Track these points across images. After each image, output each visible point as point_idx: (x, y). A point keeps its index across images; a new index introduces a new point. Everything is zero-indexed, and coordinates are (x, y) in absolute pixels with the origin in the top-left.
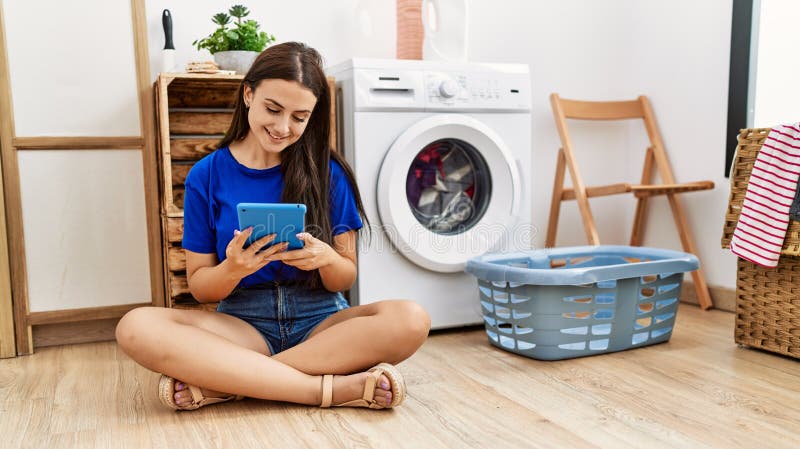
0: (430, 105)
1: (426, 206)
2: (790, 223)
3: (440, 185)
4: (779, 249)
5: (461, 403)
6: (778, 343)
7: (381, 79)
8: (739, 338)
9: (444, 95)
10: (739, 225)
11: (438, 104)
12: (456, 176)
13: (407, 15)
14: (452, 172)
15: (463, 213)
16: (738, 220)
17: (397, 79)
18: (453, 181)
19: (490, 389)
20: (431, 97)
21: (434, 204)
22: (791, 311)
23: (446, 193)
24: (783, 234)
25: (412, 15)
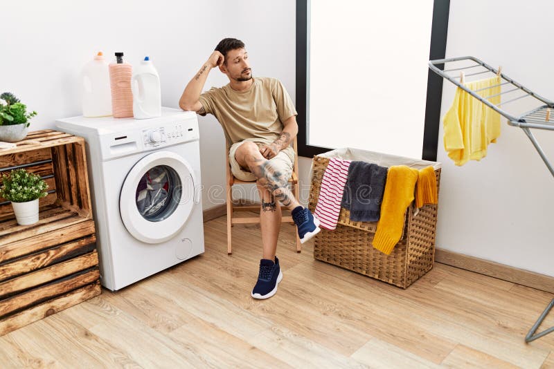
0: (146, 149)
1: (141, 201)
2: (341, 210)
3: (149, 187)
4: (336, 221)
5: (205, 342)
6: (335, 260)
7: (116, 139)
8: (316, 256)
9: (153, 142)
10: (318, 205)
11: (150, 147)
12: (158, 180)
13: (119, 85)
14: (155, 178)
15: (163, 201)
16: (317, 202)
17: (126, 137)
18: (156, 183)
19: (213, 325)
20: (146, 144)
21: (147, 198)
22: (341, 246)
23: (153, 191)
24: (338, 215)
25: (123, 85)
